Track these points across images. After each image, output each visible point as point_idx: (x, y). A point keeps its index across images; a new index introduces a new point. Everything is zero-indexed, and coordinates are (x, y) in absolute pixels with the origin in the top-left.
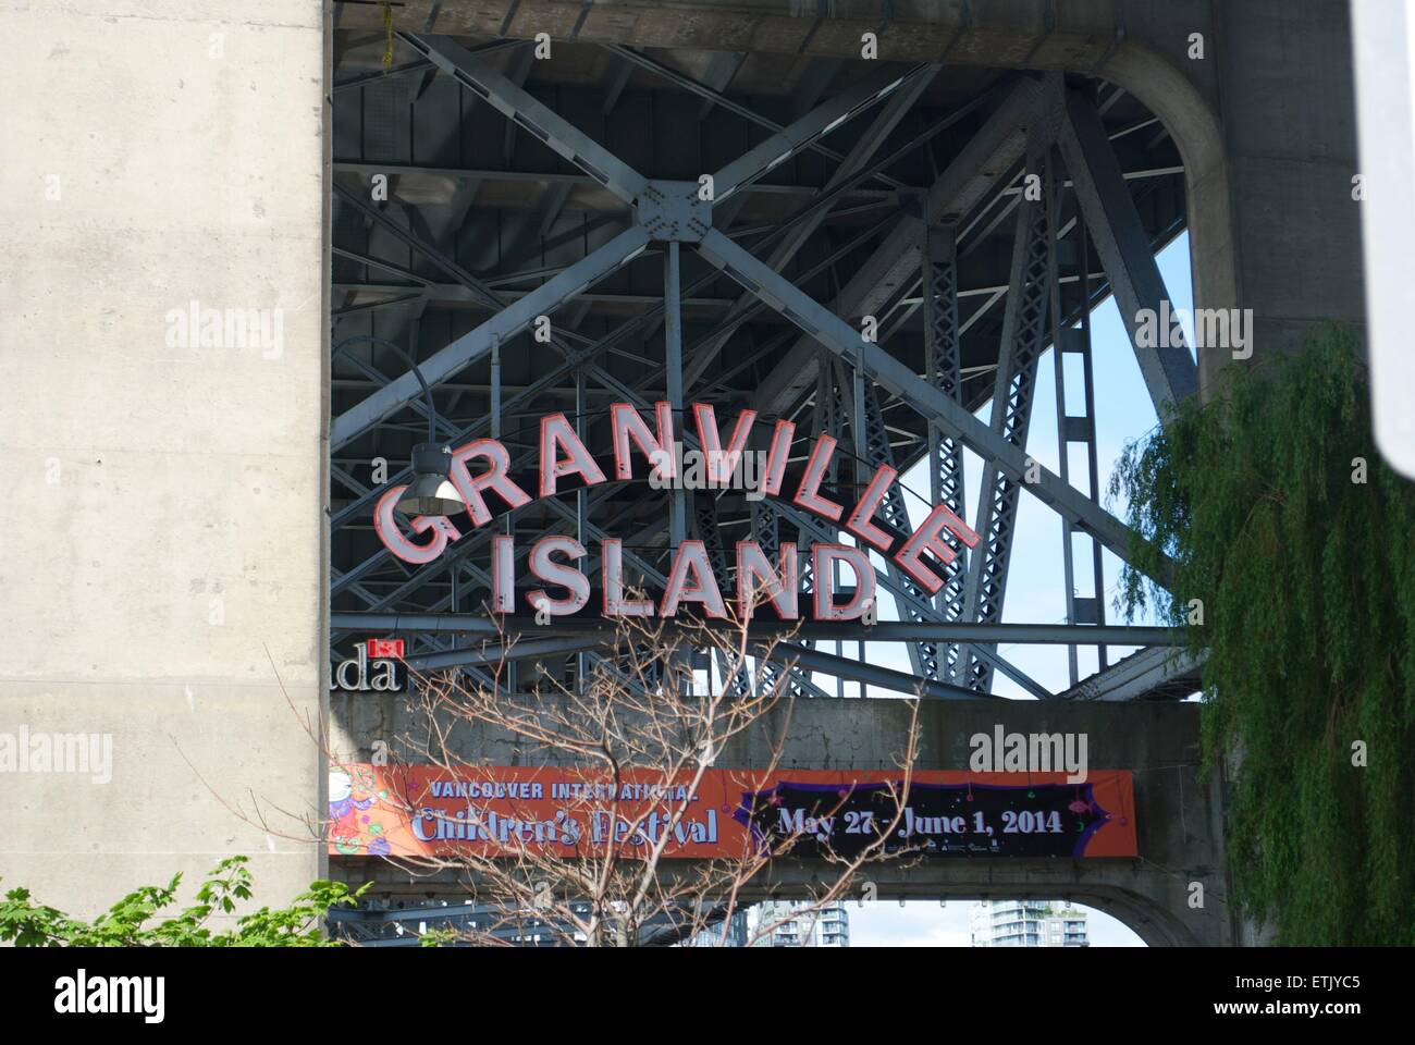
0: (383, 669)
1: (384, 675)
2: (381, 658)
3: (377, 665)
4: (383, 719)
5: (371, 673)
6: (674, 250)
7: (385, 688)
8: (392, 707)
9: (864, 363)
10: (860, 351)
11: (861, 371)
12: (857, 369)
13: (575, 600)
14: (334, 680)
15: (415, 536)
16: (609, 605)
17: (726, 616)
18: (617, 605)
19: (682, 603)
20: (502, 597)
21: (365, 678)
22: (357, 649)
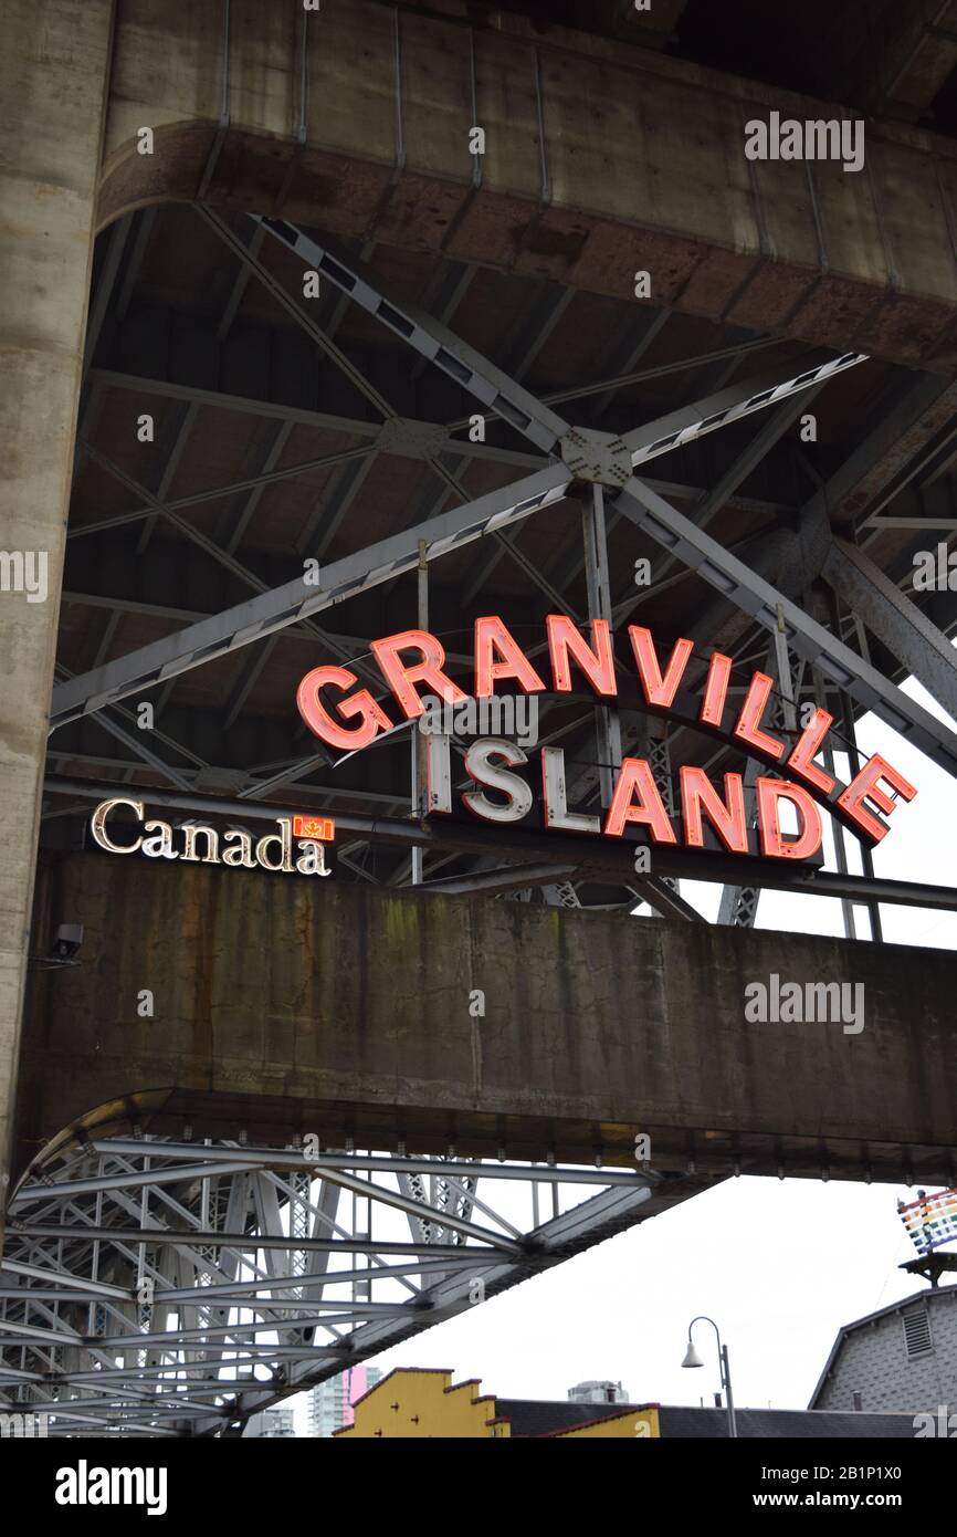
0: (310, 850)
1: (312, 858)
4: (309, 907)
5: (297, 853)
6: (598, 492)
7: (311, 872)
8: (319, 895)
9: (785, 619)
10: (780, 608)
11: (782, 626)
12: (778, 624)
13: (515, 807)
14: (253, 857)
15: (343, 720)
16: (552, 817)
17: (675, 841)
18: (560, 818)
19: (628, 824)
20: (436, 796)
21: (289, 859)
22: (280, 824)
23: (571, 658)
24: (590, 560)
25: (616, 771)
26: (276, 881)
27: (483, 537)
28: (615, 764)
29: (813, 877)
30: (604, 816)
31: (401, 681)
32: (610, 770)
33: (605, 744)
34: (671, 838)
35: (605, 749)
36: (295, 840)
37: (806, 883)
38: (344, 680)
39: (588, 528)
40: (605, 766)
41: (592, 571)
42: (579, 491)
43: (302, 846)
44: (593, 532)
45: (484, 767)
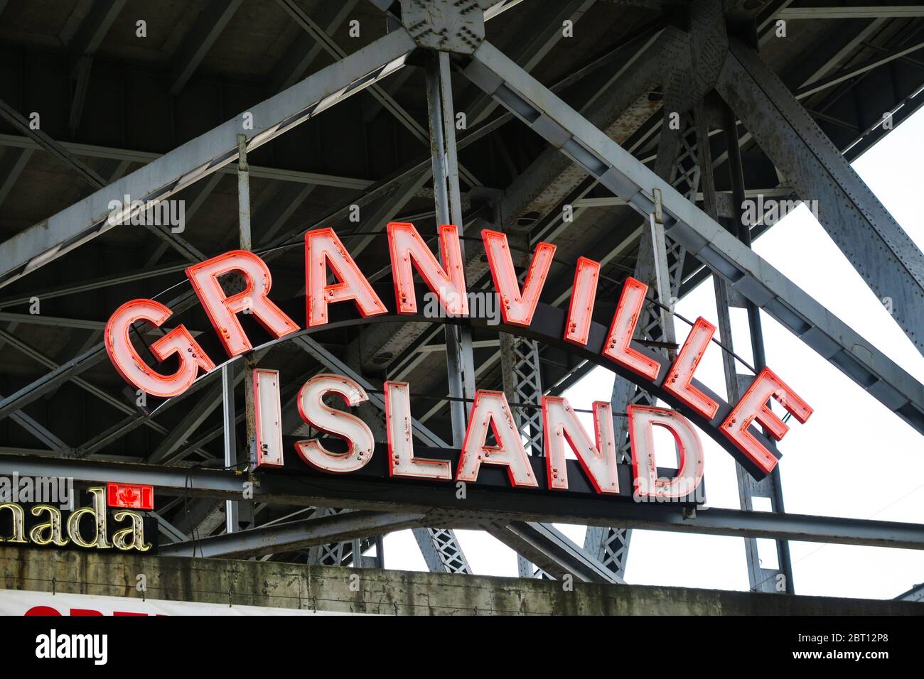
0: (128, 522)
1: (130, 531)
2: (125, 509)
3: (120, 517)
5: (113, 527)
6: (444, 60)
7: (129, 548)
9: (663, 207)
10: (657, 192)
11: (660, 216)
12: (654, 214)
13: (355, 454)
14: (65, 535)
15: (157, 362)
16: (397, 463)
17: (536, 485)
18: (406, 465)
19: (484, 467)
20: (266, 446)
21: (104, 533)
22: (93, 494)
23: (416, 269)
24: (437, 142)
25: (469, 405)
26: (90, 558)
27: (312, 120)
28: (468, 397)
29: (693, 515)
30: (456, 458)
31: (222, 313)
32: (462, 403)
33: (456, 367)
34: (533, 482)
35: (456, 371)
36: (111, 510)
37: (687, 522)
38: (157, 315)
39: (434, 104)
40: (459, 400)
41: (439, 156)
42: (422, 60)
43: (118, 517)
44: (440, 123)
45: (320, 409)
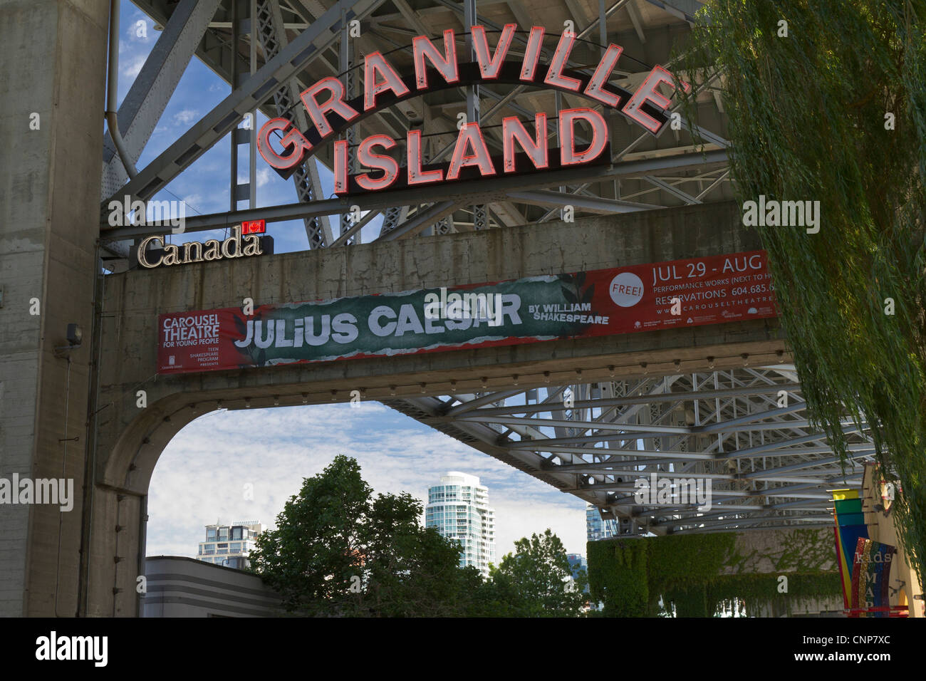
1: (252, 245)
2: (251, 234)
3: (248, 239)
4: (253, 275)
5: (244, 245)
7: (252, 254)
8: (258, 266)
14: (220, 253)
17: (495, 173)
18: (418, 177)
26: (235, 264)
34: (493, 171)
